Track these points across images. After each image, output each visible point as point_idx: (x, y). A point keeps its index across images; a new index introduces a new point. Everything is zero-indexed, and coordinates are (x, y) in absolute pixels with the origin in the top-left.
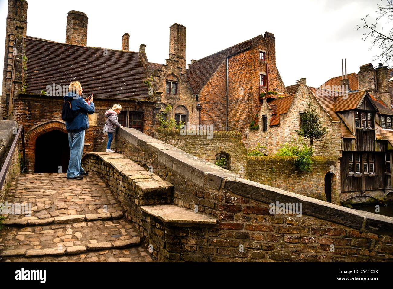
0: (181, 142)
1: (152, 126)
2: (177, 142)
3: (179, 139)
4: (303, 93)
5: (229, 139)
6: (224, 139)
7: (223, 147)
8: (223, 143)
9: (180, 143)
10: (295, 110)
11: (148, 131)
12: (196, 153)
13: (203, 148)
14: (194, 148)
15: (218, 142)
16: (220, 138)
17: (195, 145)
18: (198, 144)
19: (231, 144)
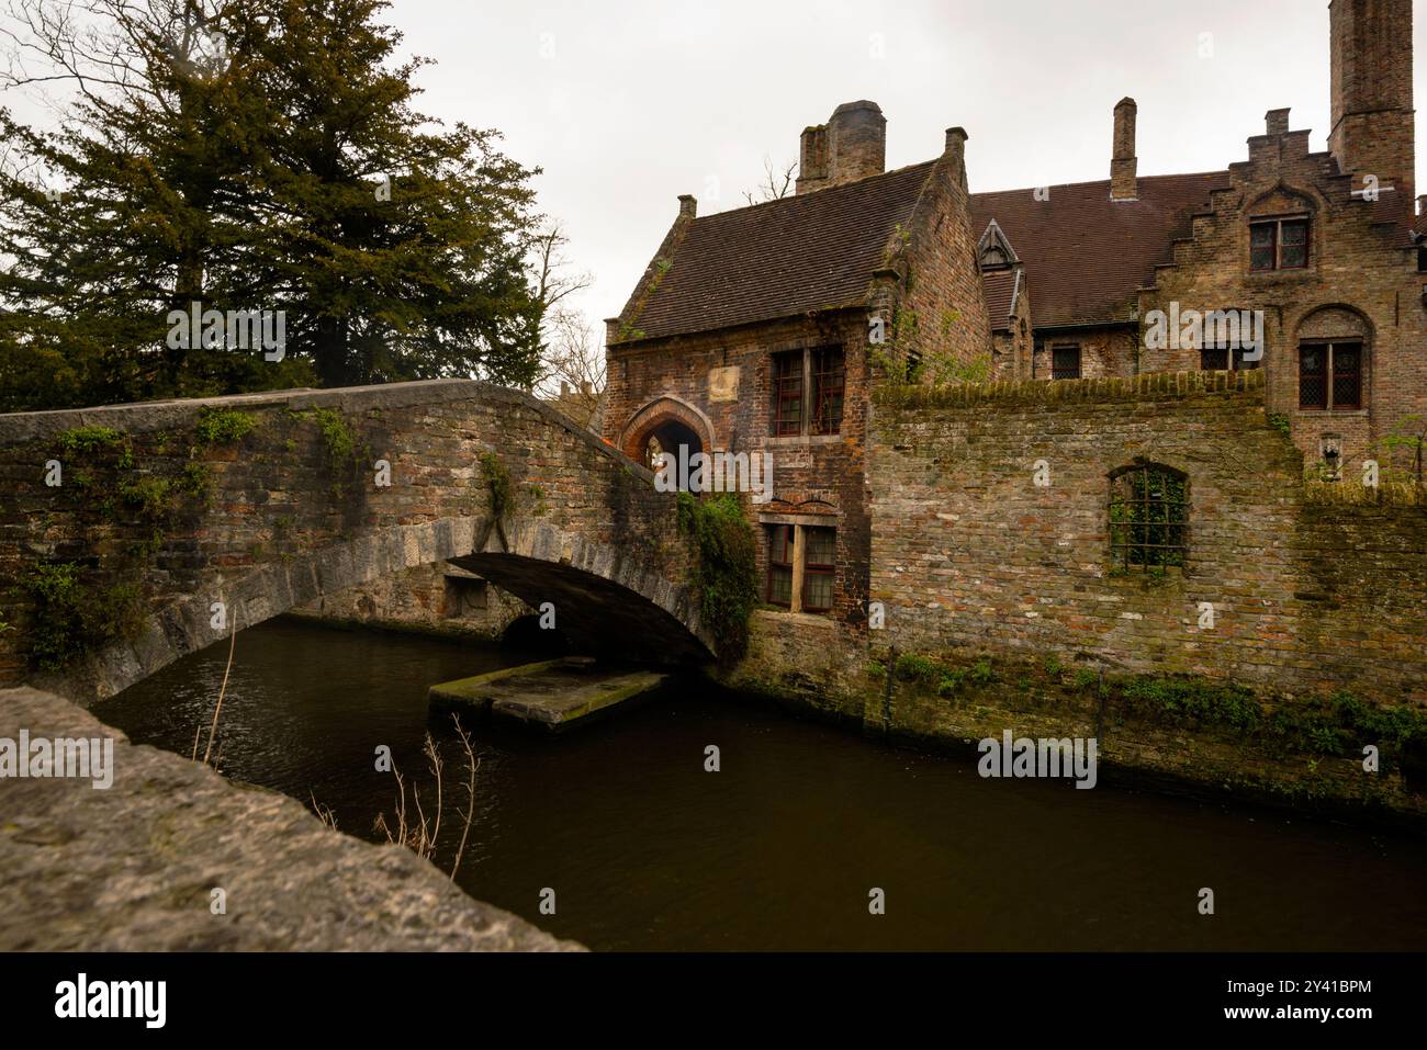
0: (950, 428)
1: (864, 384)
2: (936, 431)
3: (943, 419)
5: (1185, 406)
6: (1151, 405)
7: (1149, 443)
8: (1146, 426)
9: (948, 433)
11: (853, 399)
12: (1014, 468)
13: (1046, 447)
14: (1005, 448)
15: (1122, 420)
16: (1129, 406)
17: (1010, 438)
18: (1024, 433)
19: (1192, 426)
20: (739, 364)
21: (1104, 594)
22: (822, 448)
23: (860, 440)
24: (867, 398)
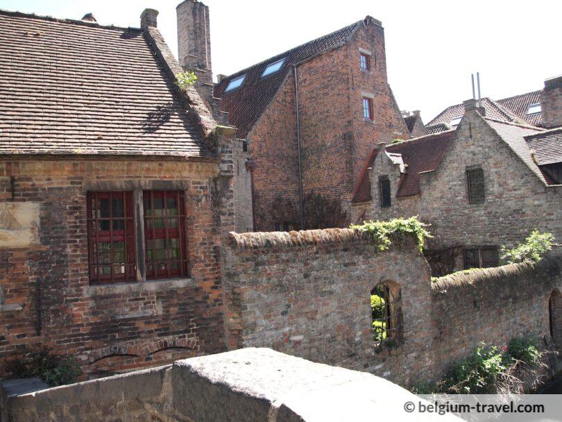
0: (292, 268)
2: (284, 270)
3: (288, 261)
4: (472, 130)
9: (292, 272)
10: (456, 165)
14: (325, 279)
17: (327, 272)
18: (334, 267)
20: (40, 200)
21: (376, 365)
22: (173, 293)
23: (216, 283)
24: (219, 243)
